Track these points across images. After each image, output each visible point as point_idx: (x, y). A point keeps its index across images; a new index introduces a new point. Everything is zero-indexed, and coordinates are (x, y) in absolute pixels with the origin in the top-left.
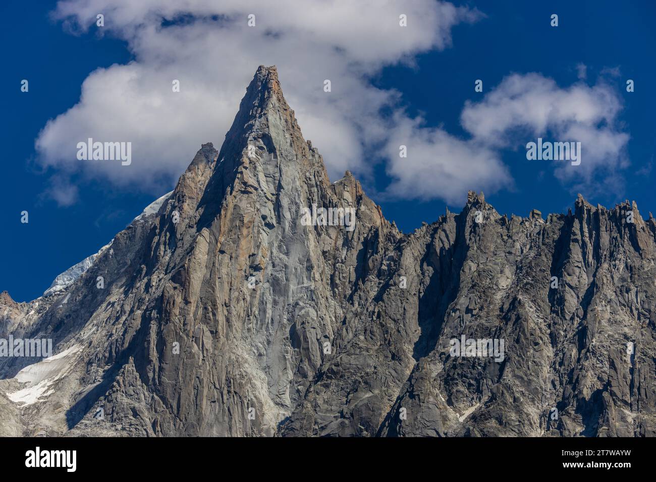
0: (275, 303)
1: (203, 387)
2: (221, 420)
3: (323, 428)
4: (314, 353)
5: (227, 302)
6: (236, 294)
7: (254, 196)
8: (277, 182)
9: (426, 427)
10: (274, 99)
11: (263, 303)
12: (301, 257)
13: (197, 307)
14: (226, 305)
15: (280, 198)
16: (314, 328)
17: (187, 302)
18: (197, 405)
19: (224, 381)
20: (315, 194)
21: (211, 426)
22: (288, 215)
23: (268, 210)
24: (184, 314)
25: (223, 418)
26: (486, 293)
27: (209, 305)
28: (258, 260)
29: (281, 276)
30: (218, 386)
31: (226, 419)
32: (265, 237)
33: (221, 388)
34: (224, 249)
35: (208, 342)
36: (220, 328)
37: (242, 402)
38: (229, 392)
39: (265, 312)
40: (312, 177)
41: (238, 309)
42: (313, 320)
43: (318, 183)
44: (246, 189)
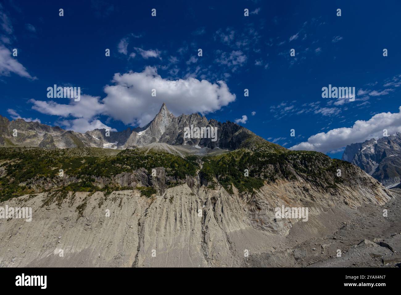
3: (167, 134)
6: (160, 123)
9: (176, 132)
23: (163, 115)
26: (183, 121)
28: (162, 120)
31: (158, 134)
36: (158, 125)
38: (158, 131)
39: (163, 124)
42: (167, 125)
44: (161, 113)
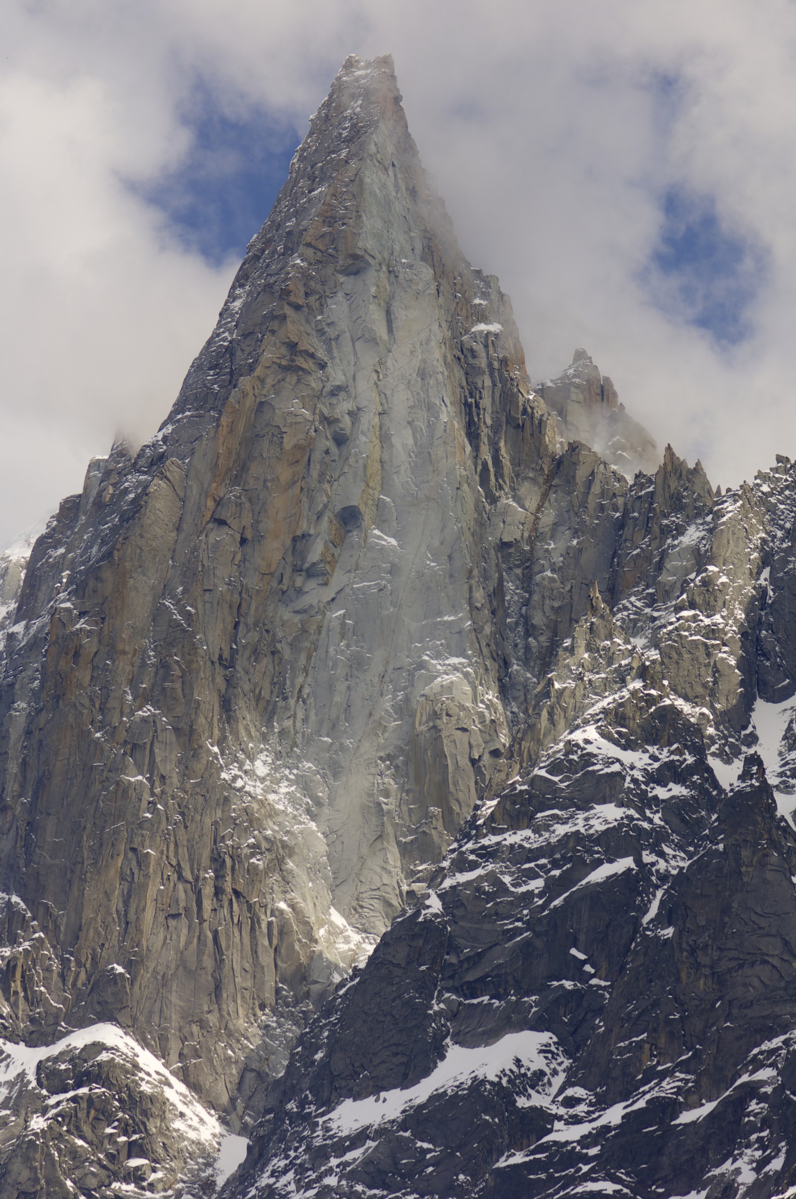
1: (147, 876)
2: (192, 965)
3: (469, 963)
4: (461, 796)
5: (226, 655)
6: (254, 636)
7: (314, 381)
11: (326, 663)
12: (437, 544)
13: (143, 664)
14: (227, 662)
16: (464, 730)
17: (112, 650)
18: (129, 924)
19: (205, 860)
21: (165, 982)
22: (405, 437)
25: (200, 961)
27: (175, 657)
28: (319, 548)
29: (380, 593)
30: (188, 875)
31: (208, 963)
33: (197, 879)
34: (225, 514)
35: (168, 755)
36: (202, 721)
37: (255, 922)
38: (218, 892)
39: (331, 687)
40: (479, 348)
41: (256, 677)
42: (462, 708)
43: (496, 365)
44: (293, 363)
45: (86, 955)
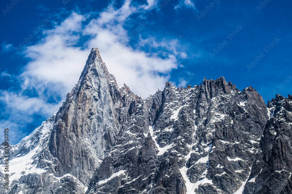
0: (99, 125)
1: (73, 154)
2: (79, 165)
3: (115, 162)
4: (113, 141)
5: (81, 125)
6: (85, 122)
7: (91, 89)
8: (99, 85)
9: (151, 155)
10: (97, 57)
11: (94, 125)
12: (108, 109)
13: (71, 127)
14: (81, 126)
15: (100, 90)
16: (113, 133)
17: (67, 126)
18: (71, 160)
19: (80, 152)
20: (113, 90)
21: (76, 167)
22: (103, 96)
23: (96, 94)
24: (66, 129)
27: (75, 126)
28: (93, 111)
29: (101, 116)
30: (78, 154)
31: (81, 165)
32: (95, 104)
33: (79, 154)
34: (80, 107)
35: (75, 138)
36: (79, 134)
37: (87, 159)
38: (82, 155)
39: (95, 128)
40: (111, 84)
41: (85, 128)
42: (112, 130)
43: (114, 86)
44: (88, 87)
45: (66, 165)
